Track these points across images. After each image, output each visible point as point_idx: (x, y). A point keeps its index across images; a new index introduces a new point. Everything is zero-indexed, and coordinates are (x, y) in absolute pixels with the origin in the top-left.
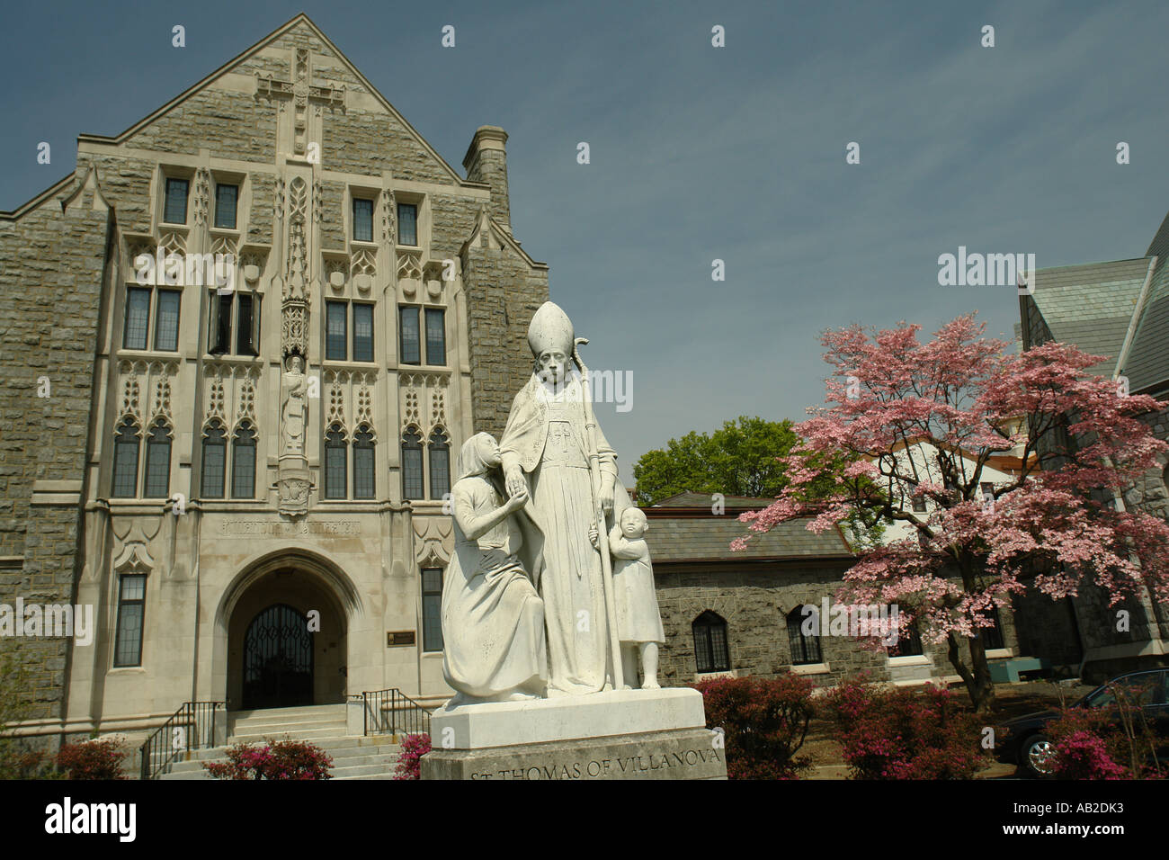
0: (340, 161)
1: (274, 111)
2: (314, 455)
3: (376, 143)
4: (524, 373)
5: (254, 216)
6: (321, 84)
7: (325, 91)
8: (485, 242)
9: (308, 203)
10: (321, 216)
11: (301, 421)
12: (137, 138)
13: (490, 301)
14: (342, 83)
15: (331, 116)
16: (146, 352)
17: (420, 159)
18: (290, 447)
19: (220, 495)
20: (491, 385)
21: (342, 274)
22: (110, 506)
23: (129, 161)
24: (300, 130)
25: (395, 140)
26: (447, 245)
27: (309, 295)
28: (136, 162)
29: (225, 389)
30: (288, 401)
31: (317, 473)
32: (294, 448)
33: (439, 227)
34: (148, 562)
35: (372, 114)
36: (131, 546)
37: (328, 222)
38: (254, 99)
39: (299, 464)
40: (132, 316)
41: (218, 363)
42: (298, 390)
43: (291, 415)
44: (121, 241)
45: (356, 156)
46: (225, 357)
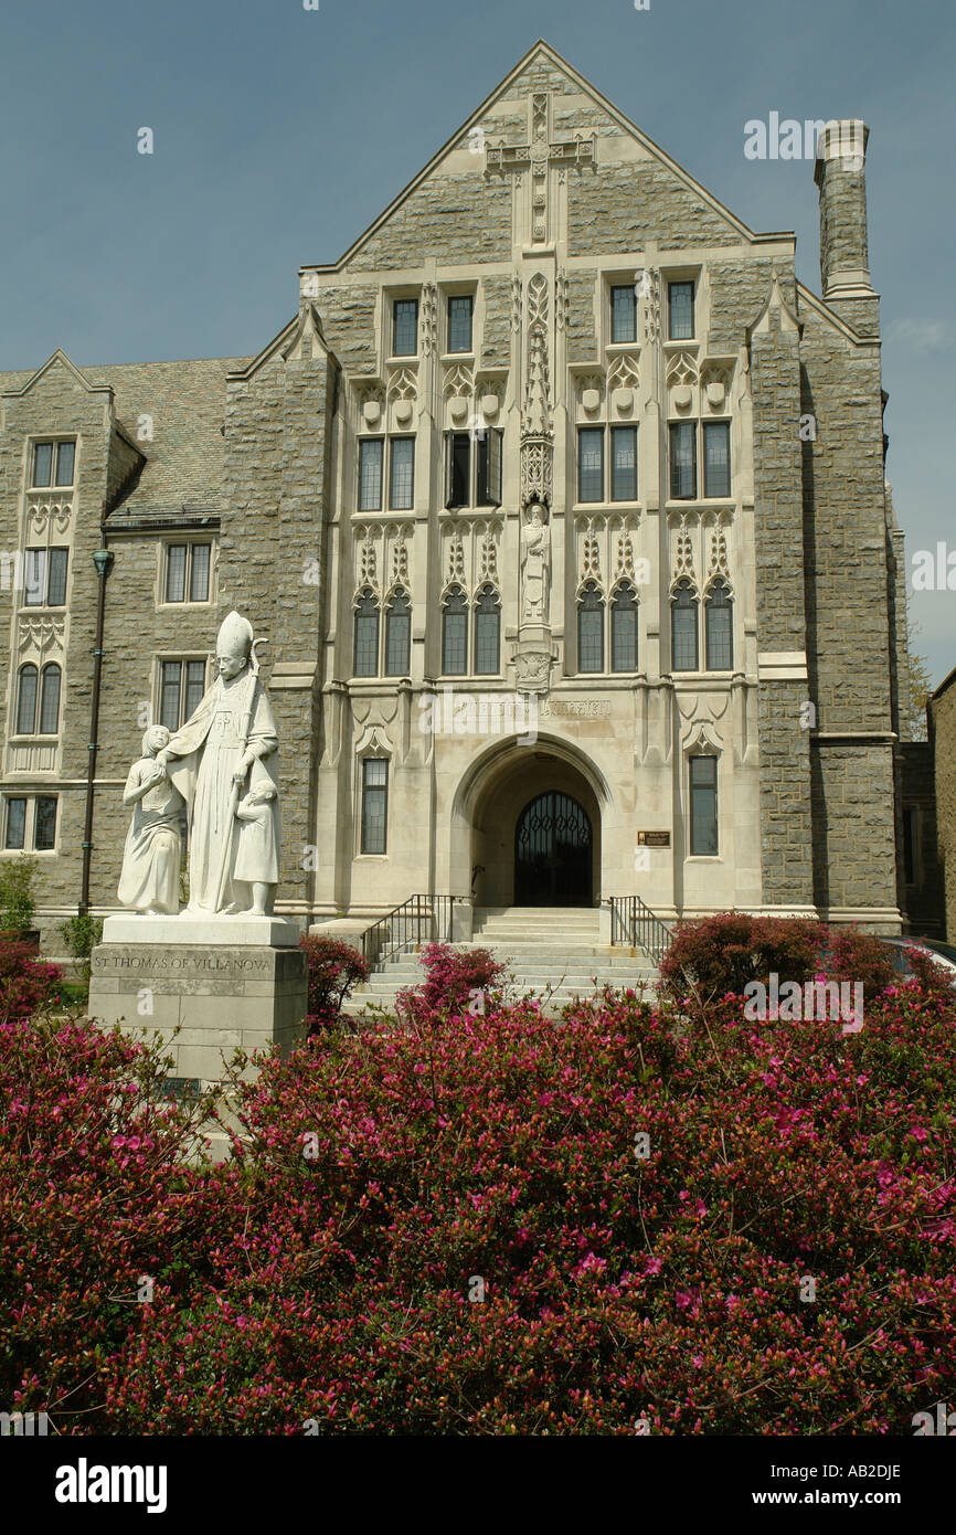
0: (590, 241)
1: (507, 190)
2: (557, 623)
3: (637, 206)
4: (838, 497)
5: (489, 333)
6: (565, 137)
7: (569, 147)
8: (775, 323)
9: (550, 306)
10: (567, 319)
11: (541, 584)
12: (359, 259)
13: (780, 407)
14: (592, 129)
15: (578, 180)
16: (380, 513)
17: (696, 216)
18: (529, 615)
19: (462, 671)
20: (777, 522)
21: (596, 392)
22: (348, 687)
23: (350, 290)
24: (539, 209)
25: (662, 196)
26: (731, 333)
27: (551, 427)
28: (357, 290)
29: (464, 549)
30: (526, 560)
31: (561, 644)
32: (534, 616)
33: (719, 309)
34: (387, 746)
35: (631, 165)
36: (371, 729)
37: (575, 326)
38: (483, 177)
39: (539, 635)
40: (365, 473)
41: (456, 520)
42: (539, 546)
43: (530, 577)
44: (348, 389)
45: (609, 229)
46: (464, 511)
